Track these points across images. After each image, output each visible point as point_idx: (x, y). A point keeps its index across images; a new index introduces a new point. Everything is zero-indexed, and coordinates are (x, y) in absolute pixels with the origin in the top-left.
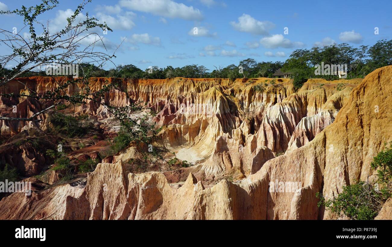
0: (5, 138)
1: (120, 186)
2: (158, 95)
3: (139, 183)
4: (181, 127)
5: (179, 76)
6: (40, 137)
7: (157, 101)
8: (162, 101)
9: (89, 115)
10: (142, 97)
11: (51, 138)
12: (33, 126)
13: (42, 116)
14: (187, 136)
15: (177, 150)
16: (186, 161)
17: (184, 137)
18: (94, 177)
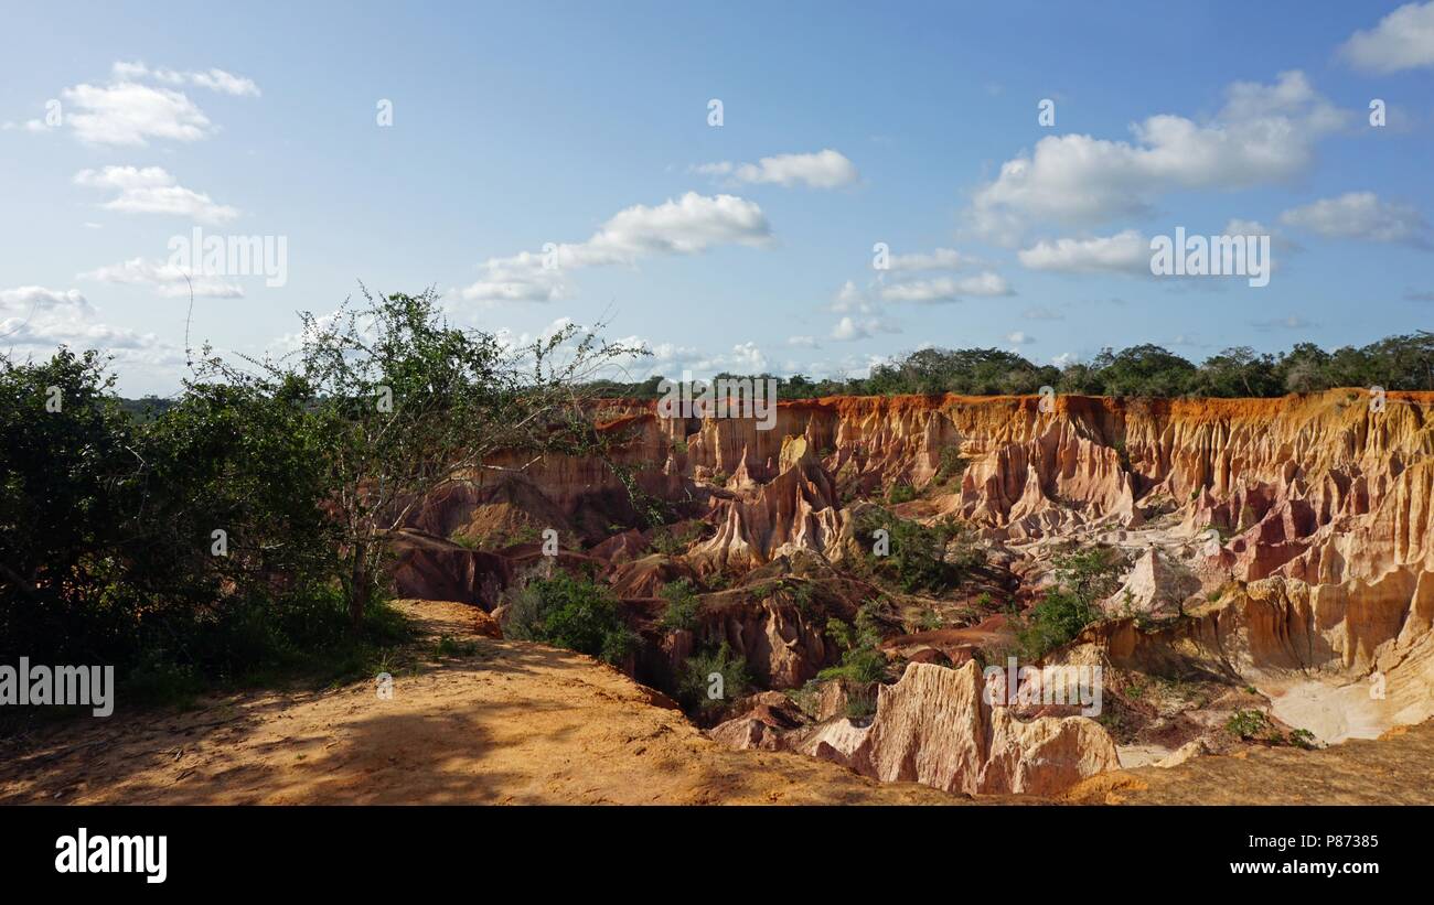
0: (736, 574)
1: (964, 743)
2: (1248, 463)
3: (1022, 743)
4: (1308, 593)
5: (1346, 382)
6: (821, 580)
7: (1240, 485)
8: (1262, 485)
9: (981, 525)
10: (1184, 467)
11: (848, 588)
12: (805, 545)
13: (834, 517)
14: (1338, 635)
15: (1283, 686)
16: (1310, 735)
17: (1325, 636)
18: (895, 702)
